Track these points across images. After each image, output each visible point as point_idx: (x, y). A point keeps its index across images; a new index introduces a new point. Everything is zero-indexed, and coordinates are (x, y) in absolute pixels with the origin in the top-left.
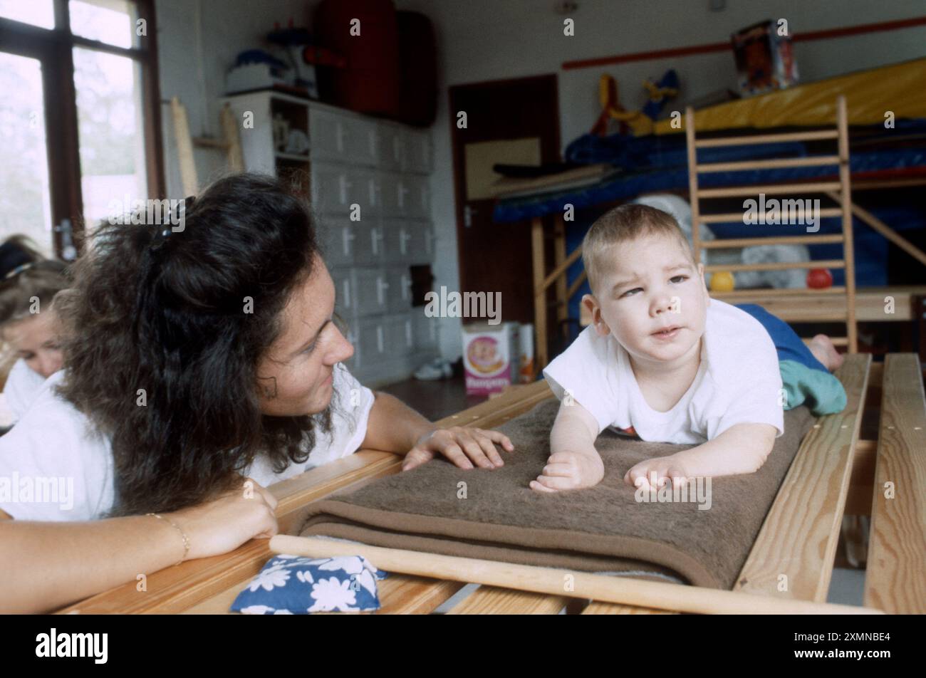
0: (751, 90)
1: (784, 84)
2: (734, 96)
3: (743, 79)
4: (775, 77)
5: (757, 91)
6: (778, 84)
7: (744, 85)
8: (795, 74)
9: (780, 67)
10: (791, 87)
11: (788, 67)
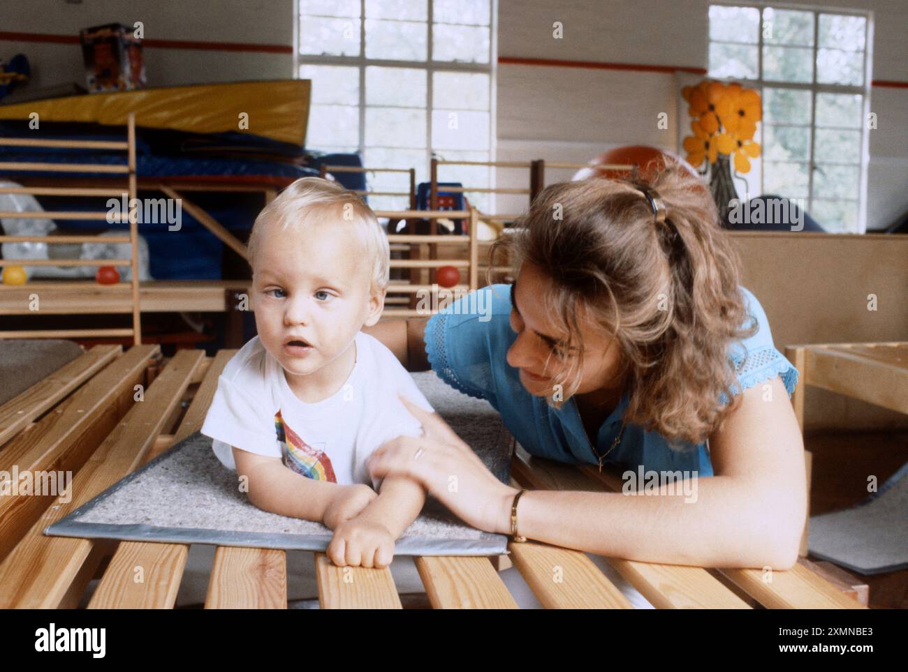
0: (99, 88)
1: (130, 86)
2: (81, 91)
3: (90, 76)
4: (121, 78)
5: (104, 89)
6: (124, 86)
7: (92, 81)
8: (144, 79)
9: (127, 70)
10: (138, 89)
11: (136, 71)
